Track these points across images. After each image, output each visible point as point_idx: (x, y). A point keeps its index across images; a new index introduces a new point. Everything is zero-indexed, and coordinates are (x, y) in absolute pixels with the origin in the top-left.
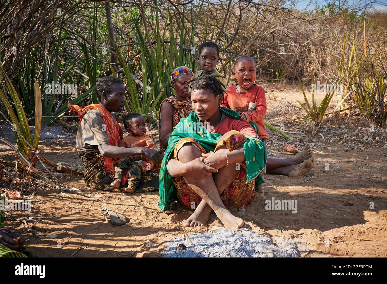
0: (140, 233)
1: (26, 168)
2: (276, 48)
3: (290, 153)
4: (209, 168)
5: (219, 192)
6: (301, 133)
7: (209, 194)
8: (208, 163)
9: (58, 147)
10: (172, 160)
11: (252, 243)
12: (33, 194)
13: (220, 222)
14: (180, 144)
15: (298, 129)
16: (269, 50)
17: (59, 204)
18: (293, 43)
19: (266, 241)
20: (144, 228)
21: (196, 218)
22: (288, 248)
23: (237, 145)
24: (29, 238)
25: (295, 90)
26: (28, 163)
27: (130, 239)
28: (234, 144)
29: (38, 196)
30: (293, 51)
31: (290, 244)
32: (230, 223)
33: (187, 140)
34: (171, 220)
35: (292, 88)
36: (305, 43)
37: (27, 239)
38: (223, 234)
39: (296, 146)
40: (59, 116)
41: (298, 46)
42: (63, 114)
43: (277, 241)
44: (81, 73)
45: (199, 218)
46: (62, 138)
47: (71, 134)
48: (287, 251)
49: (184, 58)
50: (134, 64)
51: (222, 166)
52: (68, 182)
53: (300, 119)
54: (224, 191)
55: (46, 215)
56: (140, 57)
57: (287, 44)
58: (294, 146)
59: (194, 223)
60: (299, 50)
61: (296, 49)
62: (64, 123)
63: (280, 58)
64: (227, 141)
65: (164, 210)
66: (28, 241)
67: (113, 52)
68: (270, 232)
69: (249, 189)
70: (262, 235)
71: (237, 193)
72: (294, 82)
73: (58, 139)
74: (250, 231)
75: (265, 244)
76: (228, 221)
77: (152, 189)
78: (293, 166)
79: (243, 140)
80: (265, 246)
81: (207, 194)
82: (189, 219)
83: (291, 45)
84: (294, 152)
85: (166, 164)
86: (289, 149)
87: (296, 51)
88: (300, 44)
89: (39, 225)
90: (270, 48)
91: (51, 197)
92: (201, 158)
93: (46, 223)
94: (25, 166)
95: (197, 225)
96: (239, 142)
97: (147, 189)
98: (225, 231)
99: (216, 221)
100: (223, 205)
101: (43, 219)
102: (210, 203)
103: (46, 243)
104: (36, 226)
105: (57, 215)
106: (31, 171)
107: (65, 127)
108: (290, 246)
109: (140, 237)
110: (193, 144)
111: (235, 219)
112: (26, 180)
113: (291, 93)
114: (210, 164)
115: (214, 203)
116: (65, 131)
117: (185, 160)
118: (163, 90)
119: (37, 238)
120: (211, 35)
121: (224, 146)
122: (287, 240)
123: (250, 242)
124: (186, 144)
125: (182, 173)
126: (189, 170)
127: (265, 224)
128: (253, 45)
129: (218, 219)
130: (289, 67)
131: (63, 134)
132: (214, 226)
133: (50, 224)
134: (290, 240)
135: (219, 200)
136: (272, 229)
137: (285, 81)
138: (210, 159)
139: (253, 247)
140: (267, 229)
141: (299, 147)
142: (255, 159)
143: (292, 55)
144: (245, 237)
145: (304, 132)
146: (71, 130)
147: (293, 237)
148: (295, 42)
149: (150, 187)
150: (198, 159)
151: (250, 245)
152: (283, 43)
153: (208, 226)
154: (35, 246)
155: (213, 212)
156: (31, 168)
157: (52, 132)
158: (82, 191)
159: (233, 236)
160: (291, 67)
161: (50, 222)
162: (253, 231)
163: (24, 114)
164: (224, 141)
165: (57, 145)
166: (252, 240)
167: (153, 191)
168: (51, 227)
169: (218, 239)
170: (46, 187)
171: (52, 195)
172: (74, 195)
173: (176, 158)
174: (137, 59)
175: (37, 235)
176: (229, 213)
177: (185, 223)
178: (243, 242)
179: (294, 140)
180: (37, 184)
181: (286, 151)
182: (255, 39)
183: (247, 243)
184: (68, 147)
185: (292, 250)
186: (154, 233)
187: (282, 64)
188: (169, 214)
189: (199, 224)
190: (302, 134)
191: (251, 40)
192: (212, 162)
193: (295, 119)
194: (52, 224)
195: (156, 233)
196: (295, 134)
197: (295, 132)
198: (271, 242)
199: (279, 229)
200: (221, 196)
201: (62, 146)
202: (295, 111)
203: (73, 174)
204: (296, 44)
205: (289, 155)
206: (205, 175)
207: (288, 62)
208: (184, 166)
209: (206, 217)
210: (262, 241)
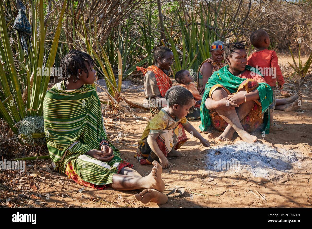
0: (189, 144)
1: (114, 105)
2: (270, 27)
3: (284, 97)
4: (232, 104)
5: (240, 119)
6: (290, 84)
7: (233, 121)
8: (233, 101)
9: (129, 94)
10: (208, 99)
11: (265, 151)
12: (119, 121)
13: (241, 139)
14: (213, 89)
15: (288, 81)
16: (265, 28)
17: (136, 127)
18: (283, 23)
19: (274, 151)
20: (191, 142)
21: (225, 135)
22: (289, 155)
23: (253, 88)
24: (121, 146)
25: (284, 56)
26: (116, 101)
27: (183, 148)
28: (250, 88)
29: (122, 122)
30: (283, 29)
31: (290, 153)
32: (248, 139)
33: (218, 86)
34: (209, 137)
35: (281, 55)
36: (292, 23)
37: (119, 146)
38: (245, 146)
39: (288, 92)
40: (129, 74)
41: (286, 25)
42: (131, 73)
43: (281, 151)
44: (141, 47)
45: (227, 135)
46: (131, 88)
47: (137, 85)
48: (289, 157)
49: (210, 34)
50: (175, 40)
51: (242, 103)
52: (139, 114)
53: (289, 75)
54: (243, 119)
55: (129, 133)
56: (179, 35)
57: (278, 24)
58: (287, 92)
59: (224, 139)
60: (287, 28)
61: (285, 27)
62: (131, 79)
63: (273, 34)
64: (245, 85)
65: (204, 131)
66: (121, 148)
67: (162, 32)
68: (276, 145)
69: (260, 118)
70: (270, 147)
71: (252, 120)
72: (283, 51)
73: (129, 88)
74: (262, 144)
75: (273, 152)
76: (247, 138)
77: (194, 118)
78: (288, 104)
79: (256, 85)
80: (273, 153)
81: (232, 121)
82: (220, 136)
83: (281, 25)
84: (288, 96)
85: (204, 102)
86: (283, 94)
87: (285, 29)
88: (288, 24)
89: (126, 139)
90: (266, 27)
91: (130, 123)
92: (228, 98)
93: (130, 138)
94: (113, 104)
95: (226, 140)
96: (254, 86)
97: (191, 118)
98: (245, 144)
99: (238, 138)
100: (243, 128)
101: (127, 135)
102: (234, 127)
103: (131, 149)
104: (124, 139)
105: (136, 133)
106: (117, 107)
107: (132, 81)
108: (290, 154)
109: (189, 147)
110: (222, 89)
111: (251, 137)
112: (114, 112)
113: (281, 58)
114: (234, 102)
115: (237, 126)
116: (133, 84)
117: (217, 99)
118: (196, 56)
119: (126, 146)
120: (224, 20)
121: (244, 89)
122: (288, 150)
123: (263, 151)
124: (217, 89)
125: (215, 108)
126: (220, 106)
127: (271, 141)
128: (254, 26)
129: (239, 137)
130: (279, 40)
131: (132, 86)
132: (237, 141)
133: (132, 138)
134: (290, 151)
135: (240, 124)
136: (277, 144)
137: (276, 50)
138: (234, 98)
139: (265, 154)
140: (273, 144)
141: (291, 93)
142: (267, 97)
143: (281, 32)
144: (259, 148)
145: (292, 84)
146: (136, 83)
147: (292, 149)
148: (284, 23)
149: (192, 117)
150: (225, 98)
151: (263, 153)
152: (276, 24)
153: (233, 141)
154: (125, 150)
155: (236, 133)
156: (117, 105)
157: (125, 84)
158: (150, 119)
159: (252, 146)
160: (281, 40)
161: (132, 137)
162: (264, 144)
163: (112, 71)
164: (244, 86)
165: (129, 92)
166: (264, 150)
167: (194, 120)
168: (133, 140)
169: (241, 148)
170: (126, 116)
171: (131, 122)
172: (144, 121)
173: (211, 98)
174: (177, 37)
175: (125, 144)
176: (247, 133)
177: (217, 139)
178: (259, 151)
179: (286, 89)
180: (121, 115)
181: (282, 95)
182: (256, 22)
183: (261, 151)
184: (136, 93)
185: (292, 156)
186: (198, 144)
187: (274, 39)
188: (206, 134)
189: (227, 140)
190: (292, 85)
191: (253, 22)
192: (235, 100)
193: (286, 75)
194: (133, 138)
195: (200, 144)
196: (287, 85)
197: (286, 84)
198: (277, 151)
199: (282, 144)
200: (241, 122)
201: (132, 92)
202: (285, 70)
203: (142, 109)
204: (285, 24)
205: (284, 98)
206: (231, 109)
207: (279, 37)
208: (217, 103)
209: (232, 135)
210: (271, 150)
